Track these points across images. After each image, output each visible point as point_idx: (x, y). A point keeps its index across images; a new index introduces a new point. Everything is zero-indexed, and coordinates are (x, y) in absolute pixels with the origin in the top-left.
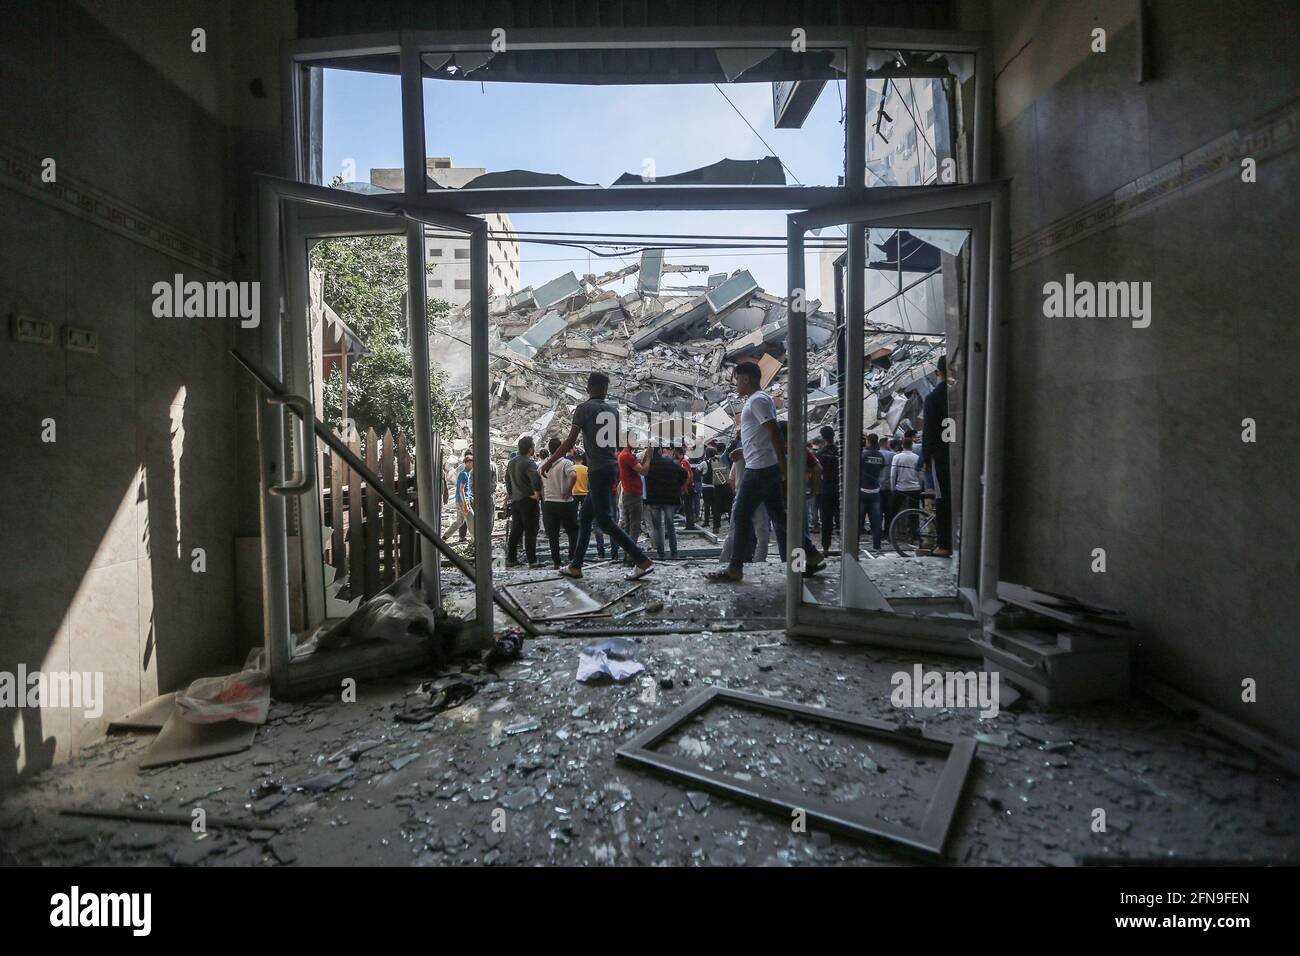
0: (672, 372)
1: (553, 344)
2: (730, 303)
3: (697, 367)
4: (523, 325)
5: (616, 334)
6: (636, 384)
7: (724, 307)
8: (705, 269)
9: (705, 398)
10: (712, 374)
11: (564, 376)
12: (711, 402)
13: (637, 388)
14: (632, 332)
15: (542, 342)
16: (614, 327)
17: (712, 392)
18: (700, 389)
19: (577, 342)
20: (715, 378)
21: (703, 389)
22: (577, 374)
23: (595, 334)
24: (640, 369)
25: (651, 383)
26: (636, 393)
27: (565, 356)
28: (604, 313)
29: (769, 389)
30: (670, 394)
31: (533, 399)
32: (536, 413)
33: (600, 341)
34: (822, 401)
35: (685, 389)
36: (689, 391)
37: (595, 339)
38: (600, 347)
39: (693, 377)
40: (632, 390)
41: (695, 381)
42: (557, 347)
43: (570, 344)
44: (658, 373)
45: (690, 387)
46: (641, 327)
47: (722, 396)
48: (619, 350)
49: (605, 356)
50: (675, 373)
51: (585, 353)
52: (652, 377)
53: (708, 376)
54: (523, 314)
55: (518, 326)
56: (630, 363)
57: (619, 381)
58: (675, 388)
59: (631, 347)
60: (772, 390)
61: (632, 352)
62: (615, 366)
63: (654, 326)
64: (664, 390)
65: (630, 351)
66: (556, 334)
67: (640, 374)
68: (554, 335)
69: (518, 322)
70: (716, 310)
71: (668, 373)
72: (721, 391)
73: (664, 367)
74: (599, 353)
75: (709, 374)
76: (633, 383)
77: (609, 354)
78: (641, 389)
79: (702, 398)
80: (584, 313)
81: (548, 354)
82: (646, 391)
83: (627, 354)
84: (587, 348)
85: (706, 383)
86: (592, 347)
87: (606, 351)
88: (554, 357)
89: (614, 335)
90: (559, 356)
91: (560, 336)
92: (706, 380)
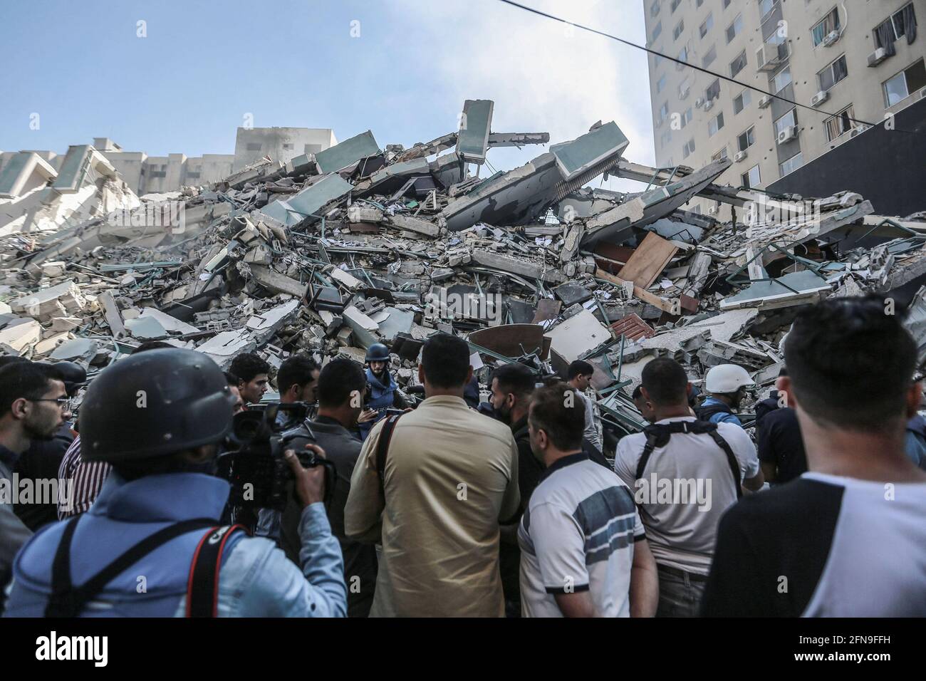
0: (505, 256)
1: (330, 214)
2: (589, 165)
3: (542, 251)
5: (423, 206)
6: (448, 272)
7: (580, 170)
8: (544, 138)
9: (557, 298)
10: (564, 263)
11: (338, 257)
12: (567, 302)
13: (448, 279)
14: (445, 203)
15: (311, 210)
16: (422, 197)
17: (566, 289)
18: (548, 285)
19: (365, 213)
20: (570, 268)
21: (552, 284)
22: (359, 256)
23: (391, 203)
24: (454, 250)
25: (471, 274)
26: (448, 285)
27: (346, 231)
28: (407, 177)
29: (657, 287)
31: (281, 286)
33: (398, 213)
34: (772, 302)
35: (523, 283)
36: (531, 286)
37: (391, 209)
38: (399, 221)
39: (536, 265)
40: (442, 282)
41: (540, 271)
42: (335, 217)
43: (353, 216)
44: (483, 255)
45: (532, 281)
46: (457, 196)
47: (586, 293)
48: (426, 226)
49: (404, 233)
50: (508, 257)
51: (374, 228)
52: (473, 263)
53: (557, 264)
56: (440, 244)
57: (422, 268)
58: (509, 280)
59: (442, 222)
60: (661, 289)
61: (444, 230)
62: (419, 247)
63: (478, 194)
64: (491, 284)
65: (440, 228)
66: (335, 200)
67: (455, 257)
68: (332, 201)
69: (290, 188)
70: (568, 174)
71: (497, 258)
72: (582, 287)
73: (491, 249)
74: (397, 231)
75: (560, 262)
76: (442, 270)
77: (412, 231)
78: (454, 281)
79: (551, 296)
80: (379, 176)
81: (322, 227)
82: (462, 284)
83: (437, 232)
84: (378, 219)
85: (556, 275)
86: (385, 219)
87: (406, 227)
88: (329, 232)
89: (418, 206)
90: (336, 231)
91: (342, 203)
92: (556, 271)
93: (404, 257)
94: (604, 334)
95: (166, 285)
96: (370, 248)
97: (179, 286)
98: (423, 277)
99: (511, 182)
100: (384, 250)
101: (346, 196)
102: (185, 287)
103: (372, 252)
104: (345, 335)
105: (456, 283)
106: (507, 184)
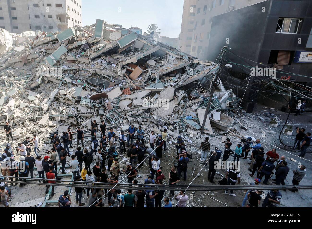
1: (63, 58)
2: (126, 45)
3: (113, 69)
4: (53, 49)
6: (90, 75)
7: (124, 46)
10: (118, 72)
11: (65, 71)
12: (116, 83)
13: (91, 76)
14: (91, 54)
15: (58, 58)
16: (85, 51)
17: (117, 79)
18: (113, 77)
19: (71, 57)
21: (114, 77)
22: (70, 70)
23: (77, 54)
24: (92, 69)
25: (96, 75)
26: (91, 78)
27: (67, 62)
28: (81, 46)
29: (137, 79)
30: (102, 79)
33: (79, 57)
35: (107, 77)
36: (109, 78)
37: (77, 57)
38: (79, 60)
39: (111, 73)
40: (89, 77)
41: (111, 74)
43: (68, 58)
44: (98, 72)
45: (110, 77)
46: (94, 52)
47: (120, 82)
48: (86, 61)
49: (81, 63)
50: (104, 71)
51: (74, 62)
52: (96, 73)
53: (116, 72)
54: (54, 44)
56: (90, 66)
57: (85, 74)
58: (104, 77)
59: (90, 59)
60: (138, 80)
62: (84, 67)
63: (98, 52)
64: (100, 77)
67: (92, 71)
68: (63, 55)
69: (51, 48)
70: (121, 47)
74: (79, 62)
77: (83, 62)
79: (113, 81)
81: (61, 62)
83: (89, 62)
84: (74, 60)
85: (116, 75)
86: (76, 60)
88: (63, 63)
89: (84, 54)
90: (65, 62)
91: (65, 55)
92: (116, 74)
93: (80, 70)
94: (121, 92)
95: (30, 83)
97: (33, 83)
100: (76, 69)
101: (66, 52)
102: (34, 84)
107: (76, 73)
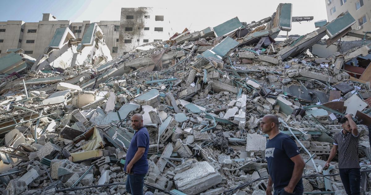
1: (231, 55)
2: (340, 32)
3: (326, 70)
4: (209, 45)
5: (268, 51)
6: (289, 80)
7: (337, 34)
8: (311, 18)
9: (337, 90)
10: (336, 74)
12: (344, 92)
13: (289, 83)
14: (278, 50)
15: (224, 53)
16: (267, 47)
17: (340, 86)
18: (331, 84)
19: (246, 54)
20: (339, 77)
21: (333, 84)
22: (250, 74)
23: (256, 50)
24: (290, 71)
25: (298, 80)
26: (289, 86)
27: (239, 63)
28: (260, 38)
30: (311, 87)
32: (227, 97)
33: (260, 54)
35: (321, 84)
36: (324, 85)
37: (257, 53)
38: (261, 58)
39: (325, 76)
40: (286, 84)
41: (327, 78)
42: (233, 57)
43: (241, 55)
44: (304, 72)
45: (325, 83)
46: (283, 47)
47: (350, 88)
48: (272, 60)
49: (264, 63)
50: (313, 72)
51: (251, 61)
52: (300, 76)
54: (208, 40)
55: (206, 45)
56: (280, 68)
57: (277, 78)
59: (280, 58)
61: (281, 61)
62: (272, 69)
63: (294, 45)
64: (307, 84)
65: (279, 61)
66: (232, 49)
67: (292, 73)
68: (231, 50)
70: (332, 36)
71: (310, 73)
72: (348, 85)
73: (306, 69)
74: (259, 62)
75: (334, 74)
76: (287, 79)
77: (267, 62)
78: (291, 84)
79: (334, 89)
80: (248, 37)
81: (230, 61)
82: (295, 85)
83: (278, 62)
84: (253, 57)
85: (334, 80)
86: (256, 57)
87: (265, 60)
88: (232, 63)
89: (266, 51)
90: (234, 63)
91: (235, 50)
92: (334, 78)
93: (268, 74)
94: (364, 104)
96: (253, 70)
97: (183, 90)
98: (278, 82)
99: (307, 40)
100: (259, 71)
101: (236, 47)
103: (254, 72)
104: (277, 108)
105: (292, 85)
106: (306, 41)
107: (260, 77)
